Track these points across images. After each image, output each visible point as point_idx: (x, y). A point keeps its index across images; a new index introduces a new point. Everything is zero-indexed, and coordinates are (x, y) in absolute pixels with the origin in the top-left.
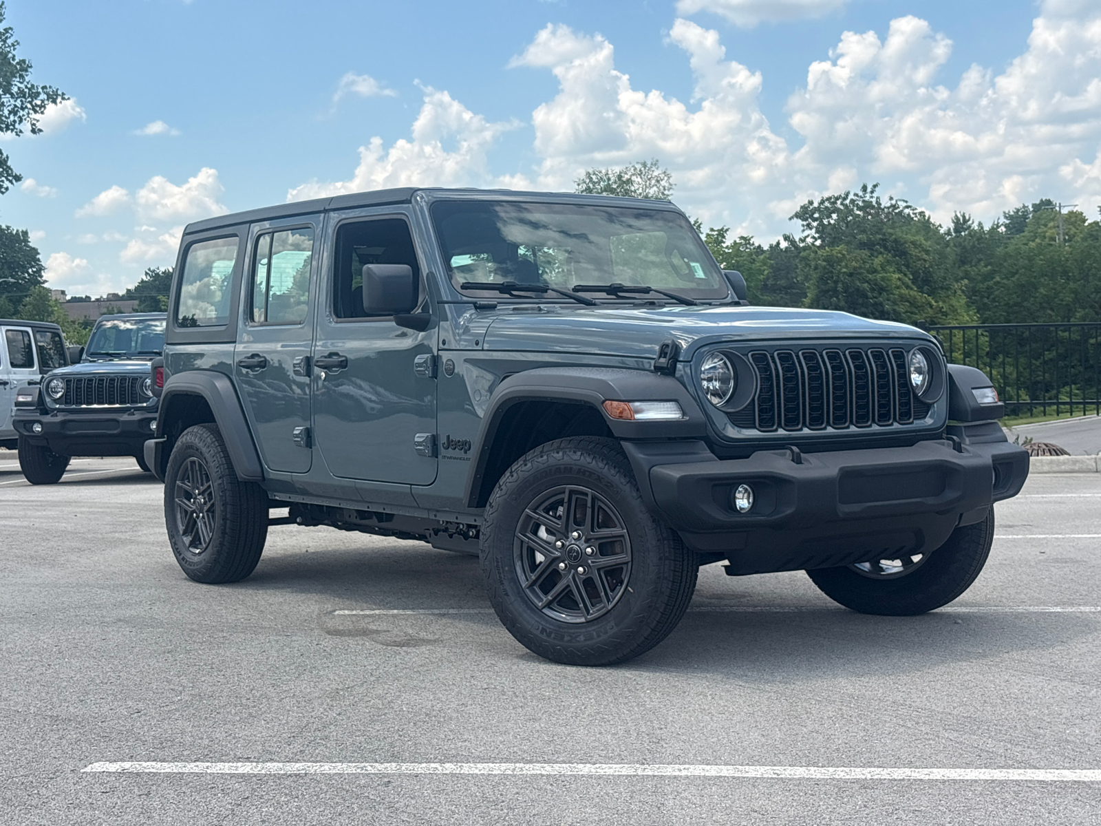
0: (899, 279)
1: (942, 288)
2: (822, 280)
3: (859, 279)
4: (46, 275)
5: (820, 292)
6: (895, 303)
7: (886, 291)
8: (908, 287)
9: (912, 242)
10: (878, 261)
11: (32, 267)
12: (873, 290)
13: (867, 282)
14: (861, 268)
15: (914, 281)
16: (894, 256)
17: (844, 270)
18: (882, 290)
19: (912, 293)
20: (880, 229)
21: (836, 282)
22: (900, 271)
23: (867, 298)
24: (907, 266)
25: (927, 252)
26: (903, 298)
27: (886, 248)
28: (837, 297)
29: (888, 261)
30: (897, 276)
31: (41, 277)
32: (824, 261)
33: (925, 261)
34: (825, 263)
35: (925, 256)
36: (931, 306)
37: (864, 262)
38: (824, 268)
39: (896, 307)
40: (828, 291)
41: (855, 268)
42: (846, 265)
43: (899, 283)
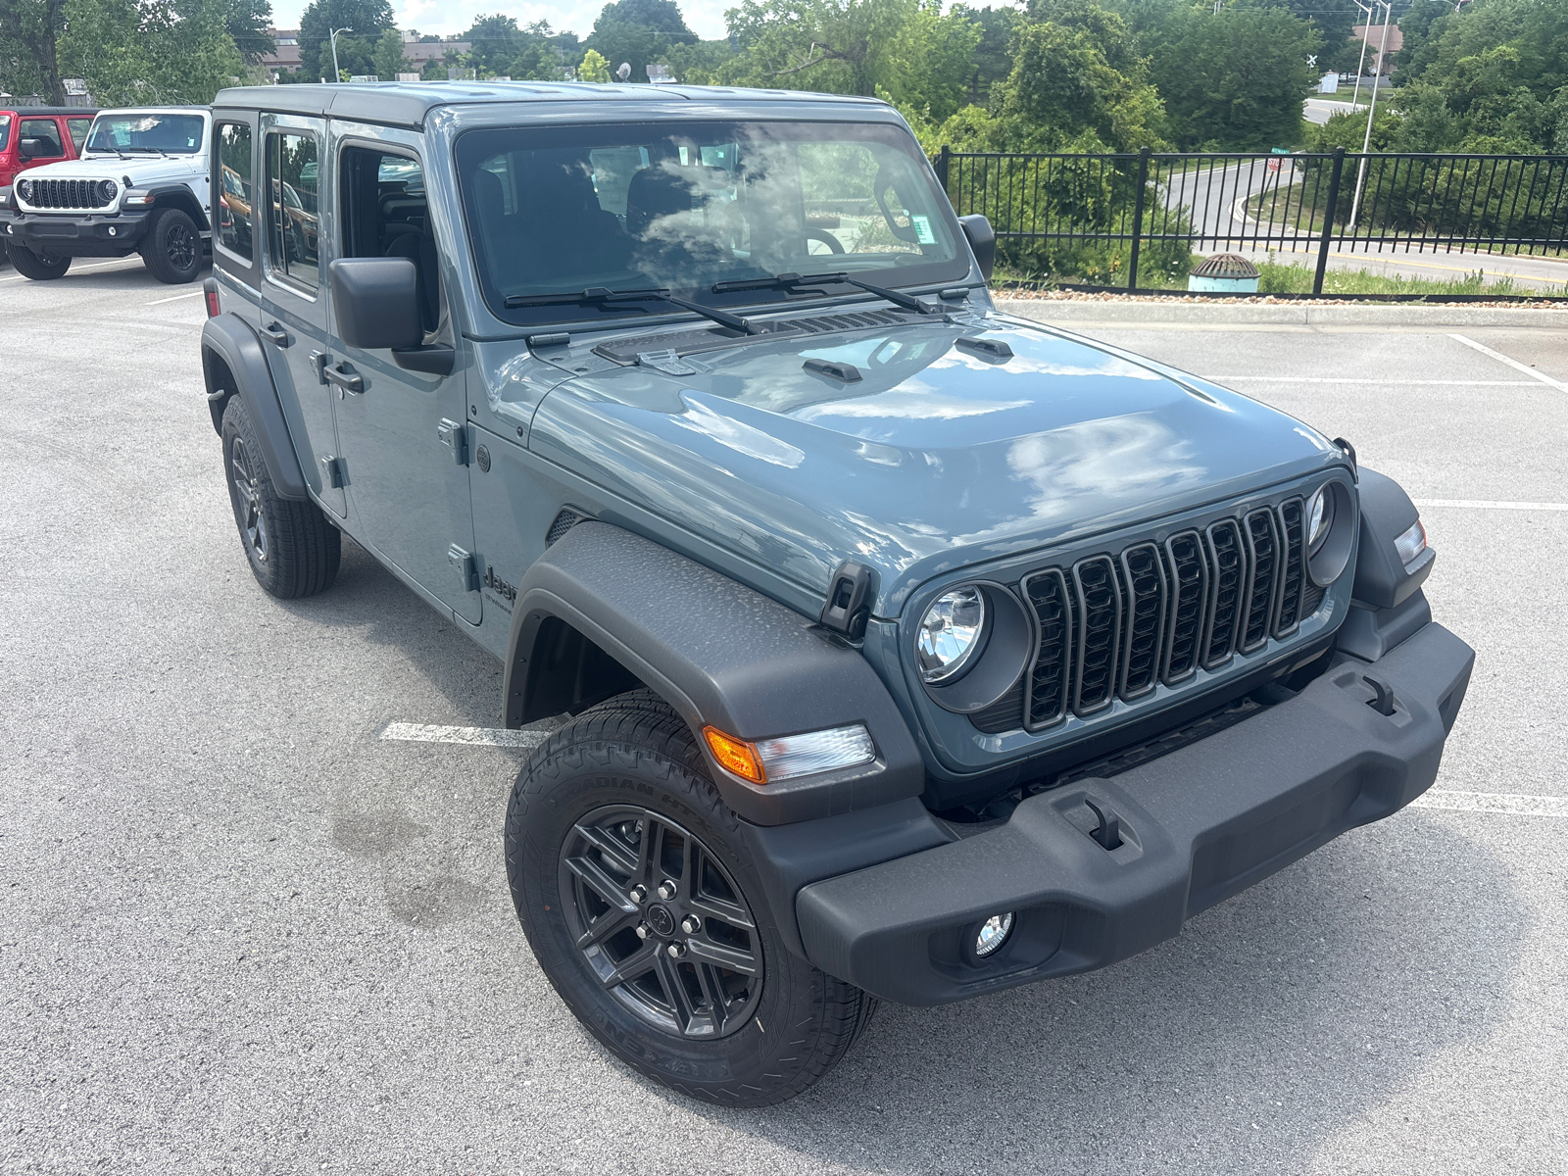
0: (1095, 55)
1: (1129, 63)
2: (1029, 55)
3: (1061, 55)
4: (396, 18)
5: (1026, 66)
6: (1089, 79)
7: (1082, 66)
8: (1101, 62)
9: (1110, 19)
10: (1079, 36)
11: (384, 10)
12: (1071, 65)
13: (1067, 57)
14: (1063, 44)
15: (1107, 56)
16: (1092, 32)
17: (1049, 46)
18: (1078, 65)
19: (1105, 69)
20: (1084, 6)
21: (1041, 58)
22: (1096, 47)
23: (1066, 73)
24: (1102, 42)
25: (1121, 28)
26: (1097, 75)
27: (1086, 25)
28: (1041, 72)
29: (1087, 37)
30: (1092, 52)
31: (392, 19)
32: (1032, 36)
33: (1119, 37)
34: (1033, 39)
35: (1119, 33)
36: (1119, 81)
37: (1067, 38)
38: (1032, 43)
39: (1090, 83)
40: (1033, 65)
41: (1059, 45)
42: (1052, 41)
43: (1095, 59)
